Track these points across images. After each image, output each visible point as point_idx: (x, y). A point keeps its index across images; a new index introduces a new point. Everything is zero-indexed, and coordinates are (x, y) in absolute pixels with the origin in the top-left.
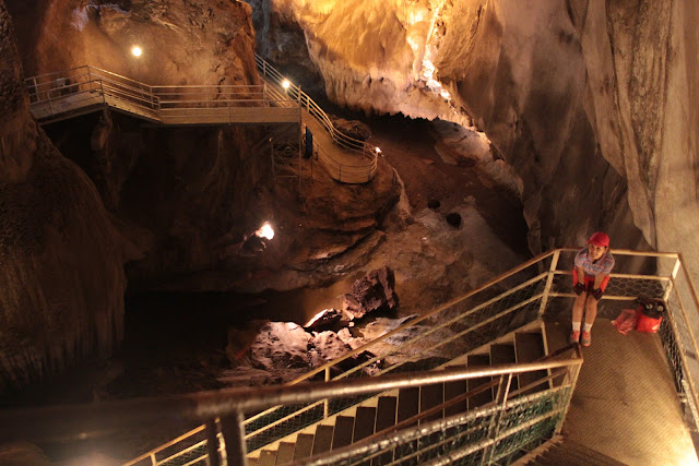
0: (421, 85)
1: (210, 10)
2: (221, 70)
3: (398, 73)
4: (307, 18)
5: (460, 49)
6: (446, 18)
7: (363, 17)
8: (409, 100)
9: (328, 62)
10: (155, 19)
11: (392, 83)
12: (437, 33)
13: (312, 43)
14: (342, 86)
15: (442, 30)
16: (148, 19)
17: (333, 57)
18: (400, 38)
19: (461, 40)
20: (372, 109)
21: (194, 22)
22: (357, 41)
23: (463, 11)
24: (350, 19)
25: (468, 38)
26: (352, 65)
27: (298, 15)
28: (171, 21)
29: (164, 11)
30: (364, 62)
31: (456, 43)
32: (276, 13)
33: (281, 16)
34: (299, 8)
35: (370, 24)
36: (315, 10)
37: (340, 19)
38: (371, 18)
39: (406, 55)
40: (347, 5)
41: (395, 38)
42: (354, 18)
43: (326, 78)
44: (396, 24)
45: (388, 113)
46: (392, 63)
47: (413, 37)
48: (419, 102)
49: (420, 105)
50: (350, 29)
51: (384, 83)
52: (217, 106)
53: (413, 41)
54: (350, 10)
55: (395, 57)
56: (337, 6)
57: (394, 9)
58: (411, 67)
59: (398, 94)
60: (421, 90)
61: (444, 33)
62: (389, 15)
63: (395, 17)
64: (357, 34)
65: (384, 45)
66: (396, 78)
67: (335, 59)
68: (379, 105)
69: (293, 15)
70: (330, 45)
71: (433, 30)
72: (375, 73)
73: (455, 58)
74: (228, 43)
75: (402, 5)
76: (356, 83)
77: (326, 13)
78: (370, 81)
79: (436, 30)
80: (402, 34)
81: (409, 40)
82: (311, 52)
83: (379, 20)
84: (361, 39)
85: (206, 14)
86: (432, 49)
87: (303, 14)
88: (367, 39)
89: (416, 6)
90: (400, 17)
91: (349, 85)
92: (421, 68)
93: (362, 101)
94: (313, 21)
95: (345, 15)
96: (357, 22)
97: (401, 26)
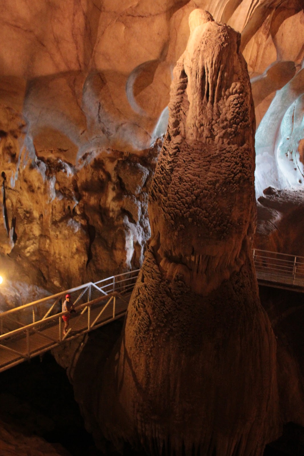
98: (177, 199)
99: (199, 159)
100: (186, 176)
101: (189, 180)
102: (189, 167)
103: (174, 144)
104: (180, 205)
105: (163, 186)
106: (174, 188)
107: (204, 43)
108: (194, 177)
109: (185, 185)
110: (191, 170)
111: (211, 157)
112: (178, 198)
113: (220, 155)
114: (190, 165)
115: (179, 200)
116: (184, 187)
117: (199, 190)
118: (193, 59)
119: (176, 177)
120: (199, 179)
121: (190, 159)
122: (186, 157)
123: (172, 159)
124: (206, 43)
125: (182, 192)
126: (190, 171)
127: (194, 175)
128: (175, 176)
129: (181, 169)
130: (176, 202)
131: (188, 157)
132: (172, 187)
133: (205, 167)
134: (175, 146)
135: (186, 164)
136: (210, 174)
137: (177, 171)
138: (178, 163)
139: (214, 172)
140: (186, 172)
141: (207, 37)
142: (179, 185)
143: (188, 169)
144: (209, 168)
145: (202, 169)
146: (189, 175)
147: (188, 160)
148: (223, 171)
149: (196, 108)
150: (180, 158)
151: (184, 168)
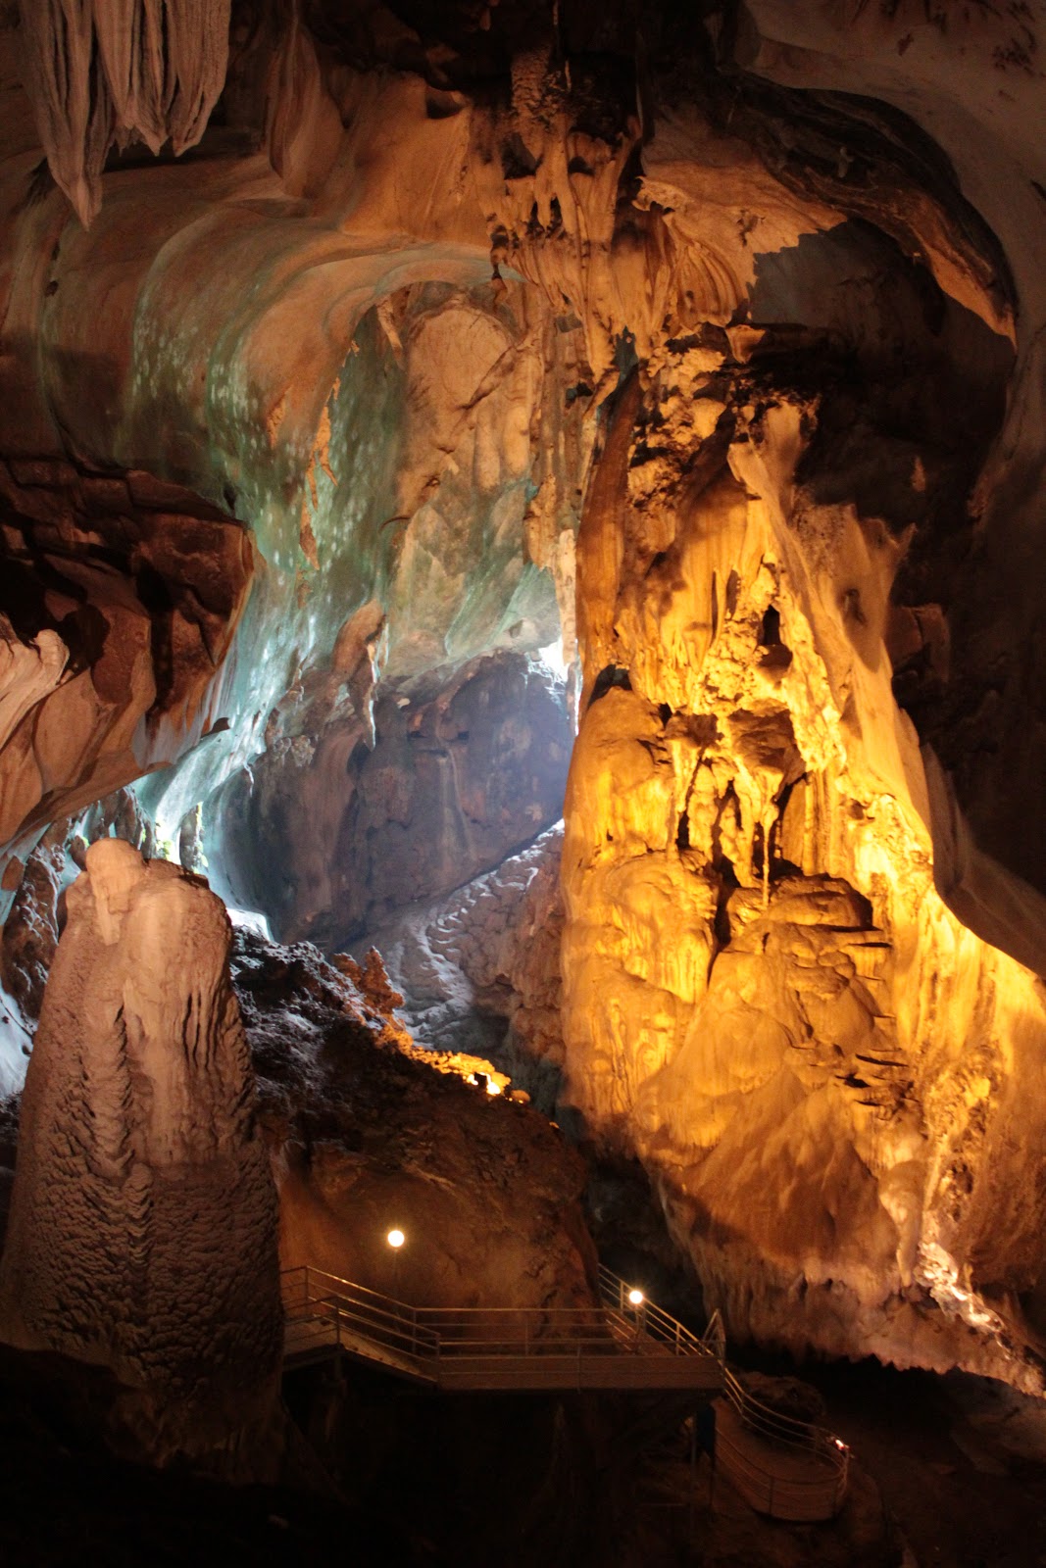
0: (916, 1296)
1: (518, 1150)
2: (548, 1275)
3: (865, 1270)
4: (666, 1154)
5: (1015, 1222)
6: (970, 1157)
7: (786, 1153)
8: (890, 1328)
9: (712, 1248)
10: (412, 1168)
11: (854, 1293)
12: (952, 1188)
13: (676, 1204)
14: (742, 1298)
15: (964, 1182)
16: (397, 1167)
17: (723, 1235)
18: (866, 1197)
19: (1013, 1204)
20: (810, 1349)
21: (486, 1175)
22: (774, 1203)
23: (1013, 1144)
24: (758, 1157)
25: (1031, 1200)
26: (765, 1253)
27: (643, 1149)
28: (442, 1172)
29: (428, 1152)
30: (792, 1247)
31: (1003, 1209)
32: (591, 1142)
33: (601, 1146)
34: (646, 1134)
35: (801, 1168)
36: (682, 1139)
37: (736, 1158)
38: (803, 1155)
39: (881, 1231)
40: (751, 1128)
41: (856, 1195)
42: (765, 1157)
43: (705, 1280)
44: (856, 1167)
45: (846, 1358)
46: (852, 1248)
47: (894, 1194)
48: (912, 1333)
49: (917, 1340)
50: (760, 1176)
51: (835, 1291)
52: (540, 1351)
53: (894, 1205)
54: (758, 1139)
55: (858, 1235)
56: (730, 1130)
57: (850, 1136)
58: (892, 1256)
59: (867, 1315)
60: (915, 1305)
61: (969, 1189)
62: (840, 1147)
63: (852, 1154)
64: (774, 1190)
65: (833, 1211)
66: (862, 1281)
67: (727, 1240)
68: (826, 1339)
69: (632, 1147)
70: (716, 1210)
71: (939, 1181)
72: (814, 1271)
73: (1007, 1243)
74: (555, 1218)
75: (868, 1128)
76: (775, 1291)
77: (705, 1144)
78: (804, 1286)
79: (947, 1180)
80: (869, 1187)
81: (886, 1200)
82: (672, 1225)
83: (821, 1159)
84: (784, 1197)
85: (510, 1159)
86: (942, 1221)
87: (656, 1146)
88: (796, 1197)
89: (896, 1131)
90: (863, 1153)
91: (757, 1297)
92: (916, 1259)
93: (789, 1331)
94: (678, 1159)
95: (745, 1150)
96: (774, 1161)
97: (866, 1171)
98: (179, 1321)
99: (208, 1208)
100: (189, 1258)
101: (198, 1265)
102: (190, 1235)
103: (138, 1191)
104: (188, 1334)
105: (128, 1301)
106: (163, 1298)
107: (190, 942)
108: (209, 1255)
109: (191, 1283)
110: (195, 1241)
111: (228, 1192)
112: (180, 1317)
113: (243, 1181)
114: (190, 1231)
115: (185, 1322)
116: (191, 1287)
117: (226, 1282)
118: (166, 983)
119: (163, 1270)
120: (222, 1256)
121: (187, 1215)
122: (177, 1213)
123: (144, 1229)
124: (195, 944)
125: (188, 1302)
126: (194, 1245)
127: (206, 1251)
128: (159, 1269)
129: (170, 1246)
130: (178, 1329)
131: (181, 1212)
132: (158, 1297)
133: (225, 1224)
134: (142, 1195)
135: (182, 1230)
136: (239, 1233)
137: (160, 1255)
138: (157, 1233)
139: (245, 1227)
140: (186, 1250)
141: (194, 929)
142: (176, 1287)
143: (188, 1239)
144: (233, 1221)
145: (221, 1230)
146: (195, 1254)
147: (182, 1220)
148: (260, 1214)
149: (180, 1091)
150: (161, 1220)
151: (178, 1242)
